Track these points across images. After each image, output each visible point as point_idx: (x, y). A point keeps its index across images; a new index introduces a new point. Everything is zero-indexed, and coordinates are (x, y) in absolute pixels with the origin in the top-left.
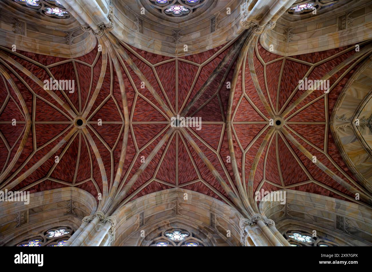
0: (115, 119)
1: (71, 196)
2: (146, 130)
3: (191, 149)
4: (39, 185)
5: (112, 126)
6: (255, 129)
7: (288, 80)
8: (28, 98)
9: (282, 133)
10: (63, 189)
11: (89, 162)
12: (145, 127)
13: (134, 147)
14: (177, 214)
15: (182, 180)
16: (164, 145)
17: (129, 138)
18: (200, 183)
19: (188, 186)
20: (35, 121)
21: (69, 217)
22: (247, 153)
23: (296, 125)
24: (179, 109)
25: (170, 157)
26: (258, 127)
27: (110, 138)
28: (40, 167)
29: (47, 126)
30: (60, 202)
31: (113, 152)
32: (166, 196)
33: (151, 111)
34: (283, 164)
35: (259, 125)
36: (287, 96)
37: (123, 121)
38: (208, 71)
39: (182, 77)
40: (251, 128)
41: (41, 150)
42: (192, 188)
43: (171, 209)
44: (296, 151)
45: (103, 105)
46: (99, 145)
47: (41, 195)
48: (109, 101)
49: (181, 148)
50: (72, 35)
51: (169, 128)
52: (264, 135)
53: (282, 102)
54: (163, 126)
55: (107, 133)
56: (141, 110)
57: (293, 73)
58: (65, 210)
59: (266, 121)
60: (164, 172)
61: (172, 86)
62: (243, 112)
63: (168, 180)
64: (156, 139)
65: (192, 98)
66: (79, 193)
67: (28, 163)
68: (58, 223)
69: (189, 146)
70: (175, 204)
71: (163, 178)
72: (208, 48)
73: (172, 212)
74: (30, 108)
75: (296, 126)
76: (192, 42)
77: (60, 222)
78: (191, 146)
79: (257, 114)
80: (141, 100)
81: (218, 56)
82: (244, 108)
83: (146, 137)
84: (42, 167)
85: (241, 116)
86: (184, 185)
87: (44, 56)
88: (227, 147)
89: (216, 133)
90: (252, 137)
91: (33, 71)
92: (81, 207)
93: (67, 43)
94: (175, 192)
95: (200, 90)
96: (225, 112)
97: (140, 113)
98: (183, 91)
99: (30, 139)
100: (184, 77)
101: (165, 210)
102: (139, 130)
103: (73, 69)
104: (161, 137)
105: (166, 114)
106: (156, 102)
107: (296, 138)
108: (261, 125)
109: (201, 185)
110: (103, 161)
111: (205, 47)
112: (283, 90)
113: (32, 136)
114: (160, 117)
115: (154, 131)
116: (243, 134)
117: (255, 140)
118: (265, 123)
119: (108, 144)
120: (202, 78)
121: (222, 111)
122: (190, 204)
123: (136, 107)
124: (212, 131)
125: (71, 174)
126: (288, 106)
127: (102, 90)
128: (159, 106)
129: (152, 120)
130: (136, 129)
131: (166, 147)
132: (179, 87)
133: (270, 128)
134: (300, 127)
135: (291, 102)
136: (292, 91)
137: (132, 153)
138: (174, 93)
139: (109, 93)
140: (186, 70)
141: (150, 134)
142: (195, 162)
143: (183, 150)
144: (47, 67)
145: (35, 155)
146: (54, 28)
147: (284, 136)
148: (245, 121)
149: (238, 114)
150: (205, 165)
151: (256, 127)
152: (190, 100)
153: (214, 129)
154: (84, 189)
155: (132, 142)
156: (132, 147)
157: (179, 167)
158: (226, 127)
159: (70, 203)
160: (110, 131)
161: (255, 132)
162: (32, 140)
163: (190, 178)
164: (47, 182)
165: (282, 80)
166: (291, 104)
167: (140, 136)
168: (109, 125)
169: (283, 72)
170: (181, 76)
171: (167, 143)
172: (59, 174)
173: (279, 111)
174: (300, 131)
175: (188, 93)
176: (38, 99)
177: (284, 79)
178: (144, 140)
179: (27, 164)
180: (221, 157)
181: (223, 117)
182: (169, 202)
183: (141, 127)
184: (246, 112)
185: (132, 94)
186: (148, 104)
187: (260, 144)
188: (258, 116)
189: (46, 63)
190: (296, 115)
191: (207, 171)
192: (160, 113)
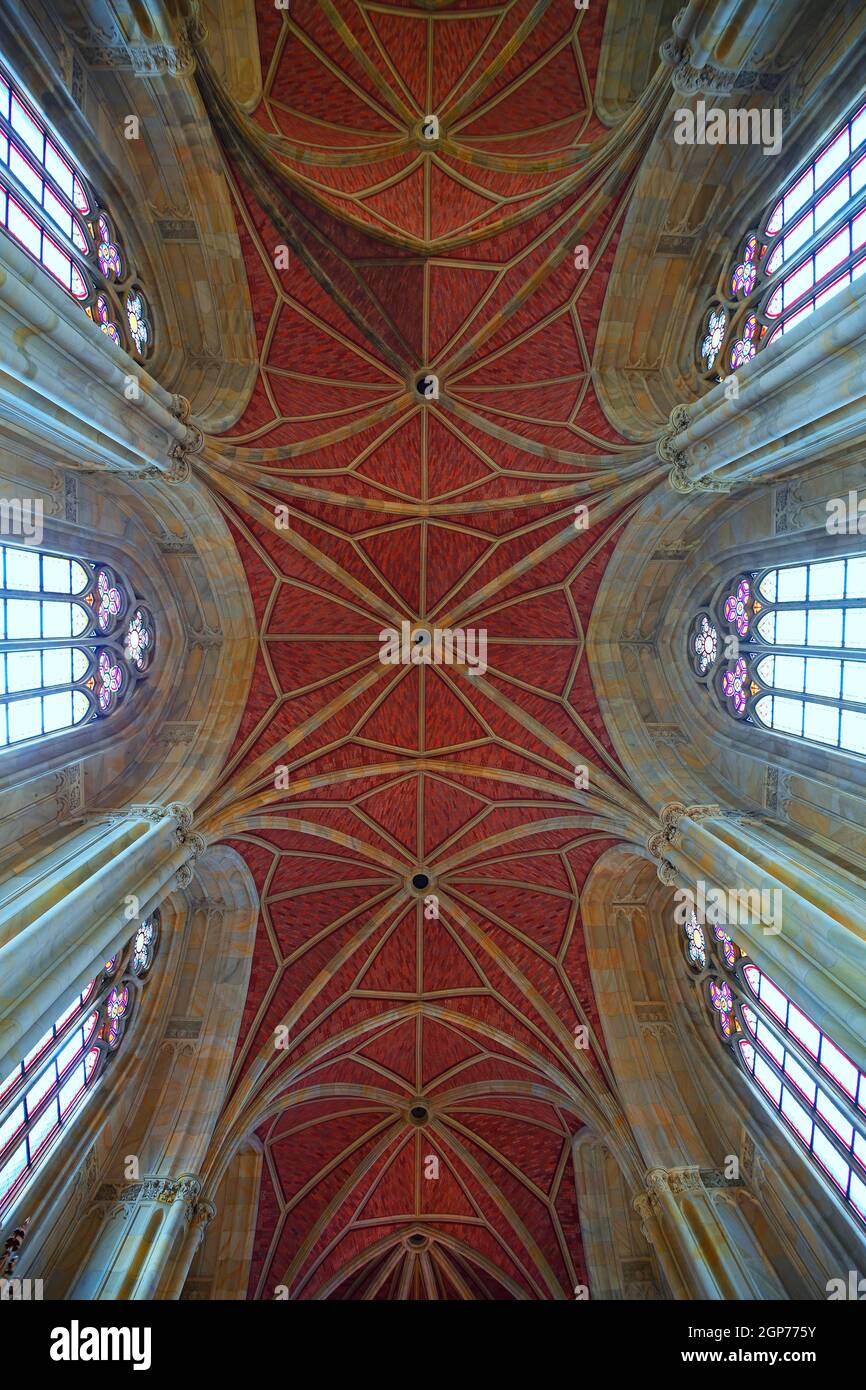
0: (414, 547)
1: (610, 642)
2: (443, 466)
3: (492, 346)
4: (581, 713)
5: (433, 552)
6: (443, 190)
7: (321, 99)
8: (360, 756)
9: (456, 122)
10: (592, 659)
11: (522, 607)
12: (436, 470)
13: (487, 485)
14: (658, 371)
15: (572, 363)
16: (483, 416)
17: (464, 501)
18: (581, 303)
19: (586, 342)
20: (417, 750)
21: (664, 642)
22: (504, 196)
23: (433, 93)
24: (390, 381)
25: (514, 401)
26: (439, 183)
27: (462, 555)
28: (534, 718)
29: (431, 722)
30: (625, 666)
31: (499, 535)
32: (612, 391)
33: (394, 451)
34: (532, 121)
35: (435, 182)
36: (362, 108)
37: (421, 522)
38: (294, 275)
39: (309, 363)
40: (441, 200)
41: (491, 726)
42: (592, 325)
43: (645, 382)
44: (499, 85)
45: (379, 570)
46: (481, 580)
47: (606, 702)
48: (369, 551)
49: (491, 379)
50: (198, 632)
51: (439, 408)
52: (457, 165)
53: (377, 122)
54: (435, 424)
55: (450, 566)
56: (393, 474)
57: (304, 83)
58: (646, 656)
59: (422, 164)
60: (550, 409)
61: (331, 394)
62: (400, 213)
63: (571, 396)
64: (467, 436)
65: (364, 339)
66: (603, 616)
67: (524, 748)
68: (679, 663)
69: (485, 352)
70: (633, 375)
71: (565, 408)
72: (237, 252)
73: (652, 380)
74: (384, 756)
75: (437, 91)
76: (220, 308)
77: (675, 661)
78: (485, 346)
79: (404, 183)
80: (367, 467)
81: (259, 230)
82: (388, 209)
83: (462, 463)
84: (535, 715)
85: (412, 221)
86: (586, 353)
87: (251, 695)
88: (489, 245)
89: (453, 281)
90: (466, 193)
91: (290, 726)
92: (639, 610)
93: (218, 646)
94: (602, 376)
95: (343, 308)
96: (402, 254)
97: (399, 476)
98: (344, 366)
99: (464, 757)
100: (310, 357)
101: (648, 392)
102: (444, 481)
103: (286, 643)
104: (462, 424)
105: (402, 414)
106: (372, 434)
107: (466, 86)
108: (432, 174)
109: (584, 299)
110: (521, 558)
111: (234, 262)
112: (347, 116)
113: (456, 753)
114: (409, 432)
115: (447, 445)
116: (455, 216)
117: (472, 185)
118: (427, 165)
119: (478, 558)
120: (311, 299)
121: (396, 264)
122: (634, 328)
123: (384, 483)
124: (448, 294)
125: (554, 653)
126: (386, 107)
127: (340, 562)
128: (382, 426)
129: (419, 452)
130: (439, 490)
131: (486, 412)
132: (334, 378)
133: (443, 153)
134: (439, 83)
135: (378, 97)
136: (350, 92)
137: (503, 486)
138: (351, 392)
139: (349, 544)
140: (290, 347)
141: (453, 453)
142: (527, 329)
143: (494, 371)
144: (280, 697)
145: (503, 737)
146: (180, 671)
147: (463, 117)
148: (423, 214)
149: (408, 227)
150: (536, 294)
151: (438, 188)
152: (368, 344)
153: (443, 289)
154: (592, 602)
155: (474, 493)
156: (487, 489)
157: (540, 379)
158: (438, 256)
159: (629, 645)
160: (444, 558)
161: (452, 187)
162: (465, 751)
163: (567, 341)
164: (573, 699)
165: (321, 118)
166: (381, 97)
167: (458, 476)
168: (429, 564)
169: (301, 111)
170: (306, 366)
171: (476, 410)
172: (553, 678)
173: (399, 131)
174: (448, 82)
175: (350, 350)
176: (361, 733)
177: (319, 111)
178: (468, 466)
179: (528, 750)
180: (514, 255)
181: (413, 263)
182: (628, 385)
183: (434, 479)
184: (401, 207)
185: (350, 483)
186: (375, 452)
187: (482, 170)
188: (410, 180)
189: (271, 696)
190: (410, 91)
191: (549, 286)
192: (401, 428)
